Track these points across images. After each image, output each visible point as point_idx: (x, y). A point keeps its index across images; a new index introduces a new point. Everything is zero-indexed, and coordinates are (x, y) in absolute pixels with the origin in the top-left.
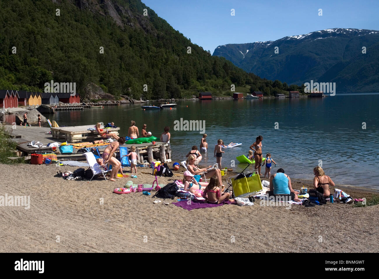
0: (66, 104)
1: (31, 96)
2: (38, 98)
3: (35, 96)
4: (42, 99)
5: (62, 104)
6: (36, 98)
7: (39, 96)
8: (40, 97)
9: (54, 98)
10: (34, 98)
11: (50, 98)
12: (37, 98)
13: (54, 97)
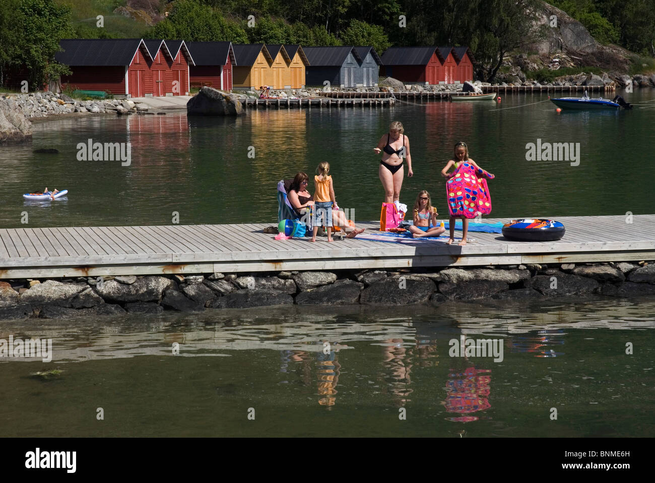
0: (409, 87)
1: (261, 57)
2: (292, 65)
3: (279, 57)
4: (308, 68)
5: (395, 86)
6: (284, 64)
7: (297, 57)
8: (300, 61)
9: (360, 65)
10: (274, 65)
11: (344, 65)
12: (288, 63)
13: (360, 62)
